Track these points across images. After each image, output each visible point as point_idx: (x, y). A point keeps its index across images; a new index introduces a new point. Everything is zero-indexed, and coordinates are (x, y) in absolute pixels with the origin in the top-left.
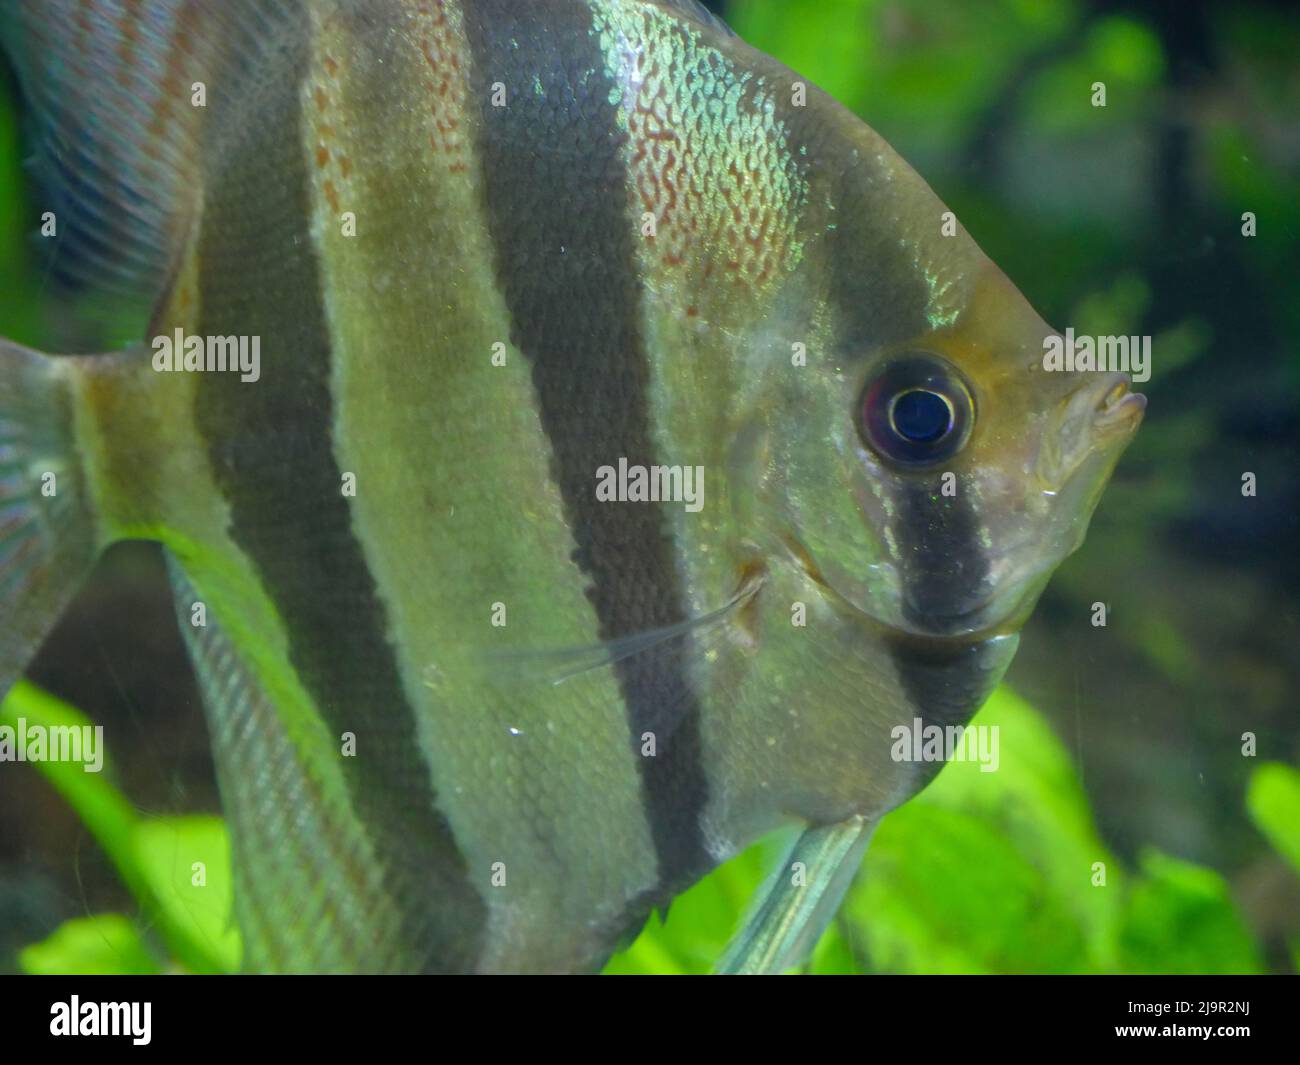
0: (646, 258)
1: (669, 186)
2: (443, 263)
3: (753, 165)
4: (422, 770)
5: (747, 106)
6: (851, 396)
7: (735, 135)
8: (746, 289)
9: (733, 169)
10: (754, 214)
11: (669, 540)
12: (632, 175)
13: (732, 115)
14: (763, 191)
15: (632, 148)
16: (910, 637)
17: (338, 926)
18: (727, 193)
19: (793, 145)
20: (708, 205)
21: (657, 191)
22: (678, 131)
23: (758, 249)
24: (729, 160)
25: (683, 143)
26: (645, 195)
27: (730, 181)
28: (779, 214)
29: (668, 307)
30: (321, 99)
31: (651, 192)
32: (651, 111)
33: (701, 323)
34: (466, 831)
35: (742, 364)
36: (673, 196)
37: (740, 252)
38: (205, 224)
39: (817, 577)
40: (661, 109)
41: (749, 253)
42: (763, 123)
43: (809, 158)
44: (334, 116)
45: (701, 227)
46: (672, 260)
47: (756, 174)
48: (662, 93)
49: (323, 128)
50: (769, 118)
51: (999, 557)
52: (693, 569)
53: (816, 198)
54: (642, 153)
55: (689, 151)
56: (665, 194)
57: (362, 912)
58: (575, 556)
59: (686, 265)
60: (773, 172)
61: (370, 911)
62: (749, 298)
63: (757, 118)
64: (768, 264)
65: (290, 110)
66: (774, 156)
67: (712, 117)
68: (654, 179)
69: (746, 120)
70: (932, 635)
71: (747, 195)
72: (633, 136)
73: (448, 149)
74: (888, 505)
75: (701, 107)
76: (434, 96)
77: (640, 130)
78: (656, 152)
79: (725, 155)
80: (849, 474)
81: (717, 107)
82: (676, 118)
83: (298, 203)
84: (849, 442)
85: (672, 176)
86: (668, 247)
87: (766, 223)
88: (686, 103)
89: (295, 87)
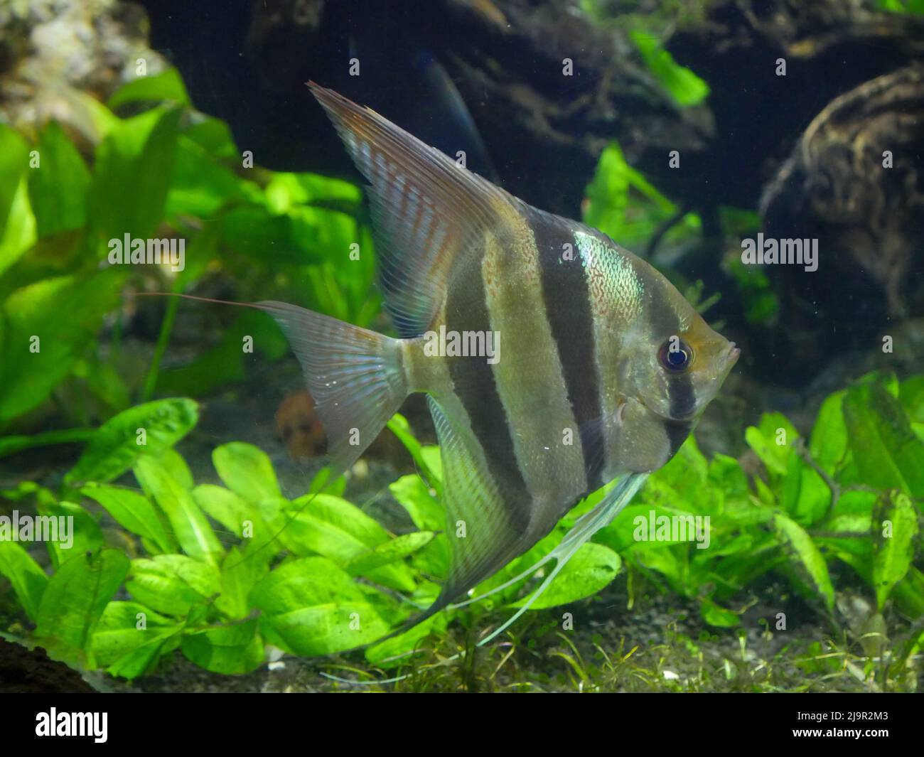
0: (595, 312)
1: (602, 290)
2: (530, 313)
3: (627, 284)
4: (514, 459)
5: (624, 266)
6: (656, 351)
7: (621, 274)
8: (625, 320)
9: (621, 285)
10: (628, 299)
11: (598, 393)
12: (590, 287)
13: (620, 269)
14: (630, 292)
15: (590, 279)
16: (671, 421)
17: (483, 503)
18: (620, 293)
19: (639, 277)
20: (614, 295)
21: (598, 292)
22: (604, 274)
23: (629, 309)
24: (620, 282)
25: (606, 277)
26: (594, 293)
27: (620, 289)
28: (636, 298)
29: (601, 326)
30: (489, 265)
31: (597, 293)
32: (595, 268)
33: (611, 331)
34: (526, 476)
35: (623, 342)
36: (603, 293)
37: (623, 310)
38: (448, 301)
39: (643, 404)
40: (598, 267)
41: (626, 310)
42: (629, 271)
43: (643, 281)
44: (493, 269)
45: (612, 302)
46: (602, 312)
47: (628, 287)
48: (598, 263)
49: (489, 273)
50: (631, 270)
51: (698, 397)
52: (604, 401)
53: (646, 294)
54: (593, 281)
55: (607, 280)
56: (601, 293)
57: (491, 499)
58: (568, 398)
59: (607, 313)
60: (633, 287)
61: (493, 499)
62: (626, 322)
63: (627, 270)
64: (632, 313)
65: (478, 268)
66: (633, 281)
67: (614, 270)
68: (597, 288)
69: (624, 271)
70: (677, 420)
71: (626, 293)
72: (590, 276)
73: (532, 279)
74: (667, 384)
75: (610, 267)
76: (527, 264)
77: (592, 274)
78: (598, 281)
79: (618, 281)
80: (655, 374)
81: (615, 267)
82: (603, 270)
83: (481, 295)
84: (656, 365)
85: (602, 288)
86: (601, 308)
87: (631, 302)
88: (606, 265)
89: (479, 261)
